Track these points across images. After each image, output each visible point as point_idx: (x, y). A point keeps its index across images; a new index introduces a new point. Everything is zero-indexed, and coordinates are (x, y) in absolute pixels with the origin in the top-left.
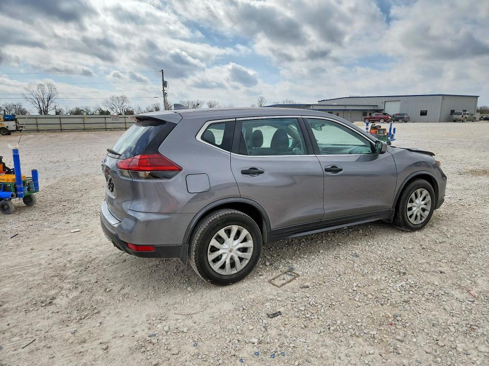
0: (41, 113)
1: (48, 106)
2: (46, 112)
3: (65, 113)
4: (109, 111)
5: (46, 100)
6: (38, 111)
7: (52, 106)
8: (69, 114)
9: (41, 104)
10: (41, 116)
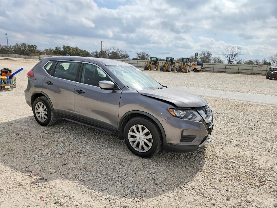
0: (229, 62)
1: (233, 59)
2: (232, 62)
3: (242, 63)
4: (271, 63)
5: (233, 56)
6: (228, 61)
7: (236, 58)
8: (244, 64)
9: (230, 58)
10: (229, 64)
